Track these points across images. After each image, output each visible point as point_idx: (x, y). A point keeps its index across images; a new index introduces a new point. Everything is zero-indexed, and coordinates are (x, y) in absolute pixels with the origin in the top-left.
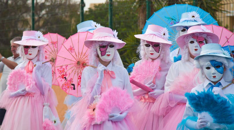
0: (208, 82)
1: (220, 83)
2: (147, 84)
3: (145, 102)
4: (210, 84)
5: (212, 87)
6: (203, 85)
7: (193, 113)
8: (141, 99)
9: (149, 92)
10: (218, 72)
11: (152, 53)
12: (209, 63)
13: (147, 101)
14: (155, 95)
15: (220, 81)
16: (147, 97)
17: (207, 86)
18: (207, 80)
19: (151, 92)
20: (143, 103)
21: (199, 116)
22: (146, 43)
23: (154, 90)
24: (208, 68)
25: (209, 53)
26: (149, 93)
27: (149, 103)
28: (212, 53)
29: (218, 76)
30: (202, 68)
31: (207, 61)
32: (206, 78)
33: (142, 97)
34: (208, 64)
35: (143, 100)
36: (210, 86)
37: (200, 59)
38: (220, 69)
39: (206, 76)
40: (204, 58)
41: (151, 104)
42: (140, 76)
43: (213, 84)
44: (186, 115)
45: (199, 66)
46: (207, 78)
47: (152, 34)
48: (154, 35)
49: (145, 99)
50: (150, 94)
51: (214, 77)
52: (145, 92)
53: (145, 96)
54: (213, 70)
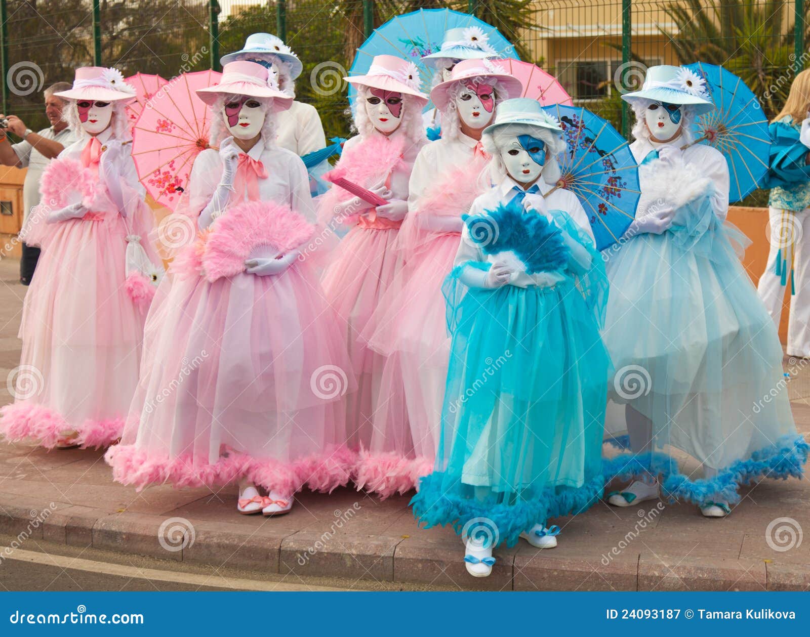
0: (513, 184)
1: (536, 186)
2: (372, 188)
3: (367, 229)
4: (515, 188)
5: (521, 195)
6: (500, 191)
7: (478, 253)
8: (360, 223)
9: (378, 205)
10: (535, 161)
11: (384, 117)
12: (517, 140)
13: (373, 226)
14: (391, 212)
15: (538, 183)
16: (372, 218)
17: (509, 194)
18: (508, 179)
19: (382, 205)
20: (363, 230)
21: (491, 259)
22: (370, 95)
23: (388, 201)
24: (514, 152)
25: (517, 118)
26: (377, 208)
27: (375, 231)
28: (523, 120)
29: (535, 169)
30: (499, 151)
31: (511, 138)
32: (505, 175)
33: (362, 219)
34: (514, 143)
35: (364, 226)
36: (516, 193)
37: (496, 132)
38: (539, 156)
39: (506, 169)
40: (506, 130)
41: (380, 232)
42: (357, 168)
43: (522, 188)
44: (464, 256)
45: (494, 148)
46: (509, 175)
47: (385, 76)
48: (389, 76)
49: (368, 223)
50: (380, 209)
51: (526, 172)
52: (370, 206)
53: (368, 216)
54: (524, 156)
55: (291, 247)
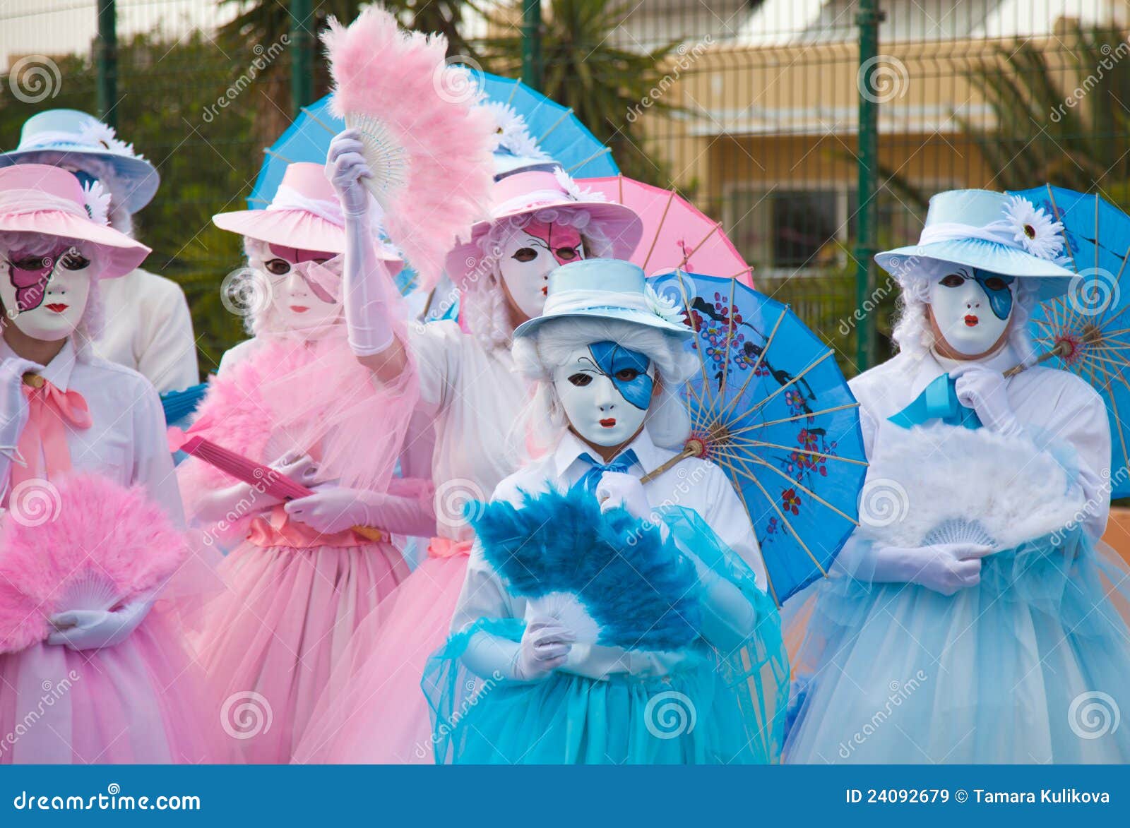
0: (578, 449)
1: (631, 452)
2: (276, 462)
3: (267, 548)
4: (584, 458)
5: (596, 473)
6: (551, 464)
7: (504, 604)
8: (253, 532)
9: (289, 499)
10: (628, 398)
11: (299, 302)
12: (586, 353)
13: (281, 541)
14: (317, 512)
15: (634, 447)
16: (277, 524)
17: (571, 470)
18: (570, 439)
19: (297, 497)
20: (259, 550)
21: (532, 612)
22: (269, 256)
23: (313, 490)
24: (581, 380)
25: (586, 304)
26: (288, 505)
27: (286, 553)
28: (603, 307)
29: (628, 417)
30: (548, 376)
31: (575, 347)
32: (564, 428)
33: (257, 525)
34: (581, 358)
35: (261, 540)
36: (586, 468)
37: (543, 335)
38: (636, 387)
39: (565, 414)
40: (564, 331)
41: (299, 553)
42: (242, 418)
43: (599, 459)
44: (471, 611)
45: (538, 368)
46: (571, 429)
47: (299, 211)
48: (308, 213)
49: (270, 533)
50: (292, 507)
51: (608, 423)
52: (273, 500)
53: (269, 518)
54: (602, 388)
55: (143, 585)
